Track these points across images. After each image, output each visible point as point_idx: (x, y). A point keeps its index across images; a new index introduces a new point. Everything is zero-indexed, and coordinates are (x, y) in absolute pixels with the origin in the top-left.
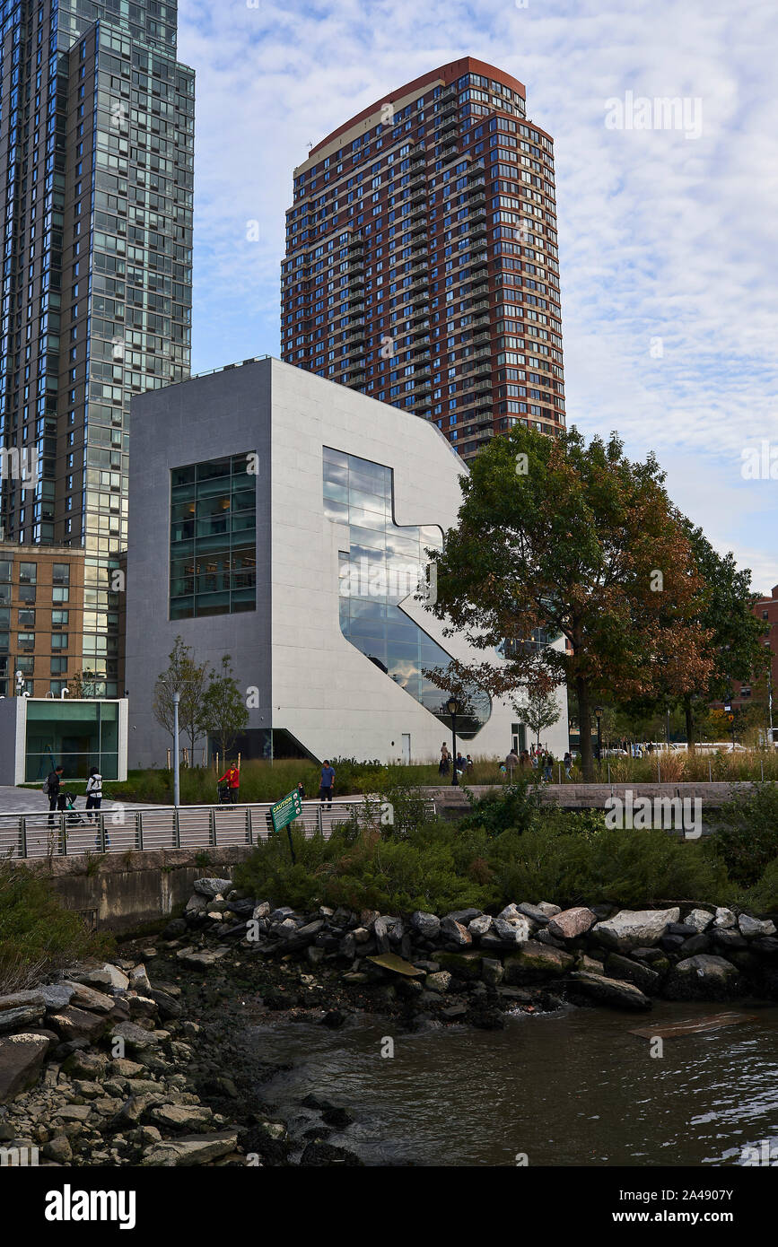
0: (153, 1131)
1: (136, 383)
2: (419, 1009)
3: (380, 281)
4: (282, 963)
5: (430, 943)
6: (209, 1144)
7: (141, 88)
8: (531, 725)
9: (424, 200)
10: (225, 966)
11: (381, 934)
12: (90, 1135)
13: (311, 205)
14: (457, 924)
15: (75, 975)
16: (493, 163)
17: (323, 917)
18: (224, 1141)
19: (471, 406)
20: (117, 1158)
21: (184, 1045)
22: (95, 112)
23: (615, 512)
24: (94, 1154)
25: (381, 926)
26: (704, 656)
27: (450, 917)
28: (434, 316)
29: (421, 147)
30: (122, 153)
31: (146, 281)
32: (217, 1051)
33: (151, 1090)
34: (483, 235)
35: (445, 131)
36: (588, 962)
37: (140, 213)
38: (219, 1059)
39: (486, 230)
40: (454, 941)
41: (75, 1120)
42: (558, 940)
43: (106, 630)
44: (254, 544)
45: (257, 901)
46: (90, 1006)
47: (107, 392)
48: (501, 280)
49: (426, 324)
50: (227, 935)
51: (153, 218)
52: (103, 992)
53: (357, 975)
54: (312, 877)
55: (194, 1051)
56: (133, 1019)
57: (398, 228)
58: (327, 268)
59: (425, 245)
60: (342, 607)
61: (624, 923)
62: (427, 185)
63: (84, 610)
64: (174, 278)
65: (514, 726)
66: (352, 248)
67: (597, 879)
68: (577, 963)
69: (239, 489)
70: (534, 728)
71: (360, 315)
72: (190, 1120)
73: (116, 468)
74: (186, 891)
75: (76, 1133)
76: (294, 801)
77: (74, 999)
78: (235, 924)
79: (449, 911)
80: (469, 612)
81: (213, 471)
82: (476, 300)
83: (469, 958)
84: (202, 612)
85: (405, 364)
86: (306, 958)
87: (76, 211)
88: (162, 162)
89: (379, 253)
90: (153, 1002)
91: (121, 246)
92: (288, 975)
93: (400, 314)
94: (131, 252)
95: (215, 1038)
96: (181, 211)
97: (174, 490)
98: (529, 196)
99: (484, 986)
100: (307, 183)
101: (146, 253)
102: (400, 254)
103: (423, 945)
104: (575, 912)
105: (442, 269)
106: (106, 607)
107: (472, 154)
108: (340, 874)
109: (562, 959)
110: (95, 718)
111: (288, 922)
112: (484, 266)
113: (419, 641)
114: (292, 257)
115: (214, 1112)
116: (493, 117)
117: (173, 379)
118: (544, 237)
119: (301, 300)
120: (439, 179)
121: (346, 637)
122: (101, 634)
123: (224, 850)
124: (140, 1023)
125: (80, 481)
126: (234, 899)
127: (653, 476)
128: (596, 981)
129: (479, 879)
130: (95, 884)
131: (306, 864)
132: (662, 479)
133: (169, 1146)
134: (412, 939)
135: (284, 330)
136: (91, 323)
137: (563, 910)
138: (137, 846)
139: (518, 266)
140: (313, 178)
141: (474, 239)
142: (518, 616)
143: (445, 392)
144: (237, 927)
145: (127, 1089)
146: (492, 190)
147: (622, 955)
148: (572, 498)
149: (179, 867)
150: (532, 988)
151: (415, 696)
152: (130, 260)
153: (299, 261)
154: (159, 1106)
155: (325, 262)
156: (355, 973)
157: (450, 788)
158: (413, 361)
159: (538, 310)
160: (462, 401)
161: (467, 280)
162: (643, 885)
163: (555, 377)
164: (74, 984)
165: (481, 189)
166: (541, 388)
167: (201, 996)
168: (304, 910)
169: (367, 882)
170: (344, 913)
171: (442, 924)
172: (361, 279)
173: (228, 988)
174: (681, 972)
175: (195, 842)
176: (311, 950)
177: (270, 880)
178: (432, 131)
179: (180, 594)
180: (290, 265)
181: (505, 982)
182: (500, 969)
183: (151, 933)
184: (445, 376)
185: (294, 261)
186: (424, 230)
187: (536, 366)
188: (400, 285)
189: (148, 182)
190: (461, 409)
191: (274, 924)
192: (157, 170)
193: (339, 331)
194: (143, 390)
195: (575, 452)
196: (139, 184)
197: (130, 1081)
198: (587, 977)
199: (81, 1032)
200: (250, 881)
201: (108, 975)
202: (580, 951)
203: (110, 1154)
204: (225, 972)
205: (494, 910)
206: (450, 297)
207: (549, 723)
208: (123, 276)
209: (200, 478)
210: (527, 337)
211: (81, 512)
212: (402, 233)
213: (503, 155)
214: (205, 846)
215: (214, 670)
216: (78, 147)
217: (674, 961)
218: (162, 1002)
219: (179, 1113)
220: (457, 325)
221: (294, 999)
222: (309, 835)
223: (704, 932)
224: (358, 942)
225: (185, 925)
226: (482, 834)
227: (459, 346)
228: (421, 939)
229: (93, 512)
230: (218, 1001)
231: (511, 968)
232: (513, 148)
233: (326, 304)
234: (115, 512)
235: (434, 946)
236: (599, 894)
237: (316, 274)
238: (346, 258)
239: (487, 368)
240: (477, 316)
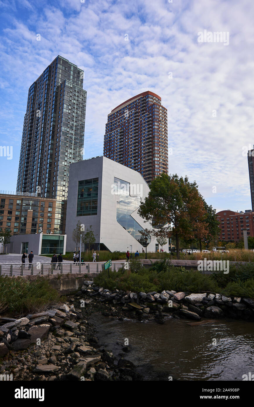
0: (78, 354)
1: (70, 161)
2: (142, 318)
3: (127, 140)
4: (106, 304)
5: (144, 300)
6: (94, 359)
7: (74, 95)
8: (160, 244)
9: (137, 122)
10: (92, 304)
11: (132, 297)
12: (61, 355)
13: (112, 123)
14: (151, 295)
15: (56, 307)
16: (153, 115)
17: (116, 292)
18: (97, 358)
19: (147, 169)
20: (69, 362)
21: (84, 327)
22: (64, 100)
23: (186, 194)
24: (63, 361)
25: (131, 296)
26: (206, 229)
27: (149, 293)
28: (139, 149)
29: (137, 111)
30: (69, 109)
31: (73, 138)
32: (92, 328)
33: (76, 341)
34: (151, 131)
35: (143, 107)
36: (184, 307)
37: (73, 123)
38: (92, 331)
39: (151, 130)
40: (150, 300)
41: (57, 350)
42: (175, 300)
43: (60, 218)
44: (97, 199)
45: (100, 287)
46: (60, 316)
47: (63, 163)
48: (155, 141)
49: (137, 150)
50: (92, 296)
51: (76, 124)
52: (63, 312)
53: (126, 308)
54: (114, 282)
55: (86, 329)
56: (71, 320)
57: (131, 128)
58: (115, 137)
59: (137, 132)
60: (117, 214)
61: (193, 297)
62: (138, 119)
63: (55, 213)
64: (80, 138)
65: (156, 244)
66: (120, 133)
67: (185, 285)
68: (181, 307)
69: (94, 186)
70: (161, 245)
71: (122, 148)
72: (88, 351)
73: (65, 180)
74: (82, 283)
75: (57, 354)
76: (110, 262)
77: (56, 314)
78: (94, 293)
79: (149, 292)
80: (150, 217)
81: (88, 182)
82: (148, 145)
83: (154, 304)
84: (84, 215)
85: (132, 159)
86: (112, 303)
87: (58, 122)
88: (78, 111)
89: (127, 134)
90: (76, 315)
91: (68, 130)
92: (108, 307)
93: (131, 148)
94: (70, 132)
95: (91, 325)
96: (82, 123)
97: (79, 186)
98: (161, 122)
99: (158, 312)
100: (111, 118)
101: (74, 132)
102: (131, 135)
103: (142, 301)
104: (180, 293)
105: (141, 138)
106: (61, 213)
107: (149, 113)
108: (121, 281)
109: (177, 306)
110: (58, 239)
111: (108, 293)
112: (151, 138)
113: (135, 223)
114: (106, 134)
115: (94, 348)
116: (154, 104)
117: (79, 161)
118: (165, 132)
119: (108, 144)
120: (141, 118)
121: (118, 222)
122: (59, 219)
123: (91, 273)
124: (73, 321)
125: (56, 183)
126: (94, 286)
127: (195, 186)
128: (187, 312)
129: (155, 284)
130: (60, 281)
131: (112, 278)
132: (197, 187)
133: (83, 359)
134: (139, 299)
135: (104, 151)
136: (60, 147)
137: (177, 293)
138: (70, 272)
139: (158, 138)
140: (112, 117)
141: (148, 132)
142: (163, 218)
143: (141, 166)
144: (95, 294)
145: (70, 340)
146: (153, 121)
147: (193, 305)
148: (176, 190)
149: (80, 278)
150: (170, 313)
151: (133, 236)
152: (70, 133)
153: (108, 135)
154: (79, 346)
155: (114, 135)
156: (125, 307)
157: (145, 260)
158: (134, 159)
159: (163, 148)
160: (144, 168)
161: (147, 141)
162: (197, 287)
163: (166, 163)
164: (56, 310)
165: (150, 120)
166: (163, 166)
167: (86, 312)
168: (112, 290)
169: (128, 284)
170: (122, 291)
171: (147, 295)
172: (122, 140)
173: (93, 310)
174: (208, 310)
175: (84, 271)
176: (114, 301)
177: (103, 282)
178: (140, 107)
179: (79, 210)
180: (106, 136)
181: (163, 311)
182: (162, 308)
183: (73, 294)
184: (141, 162)
185: (107, 135)
186: (137, 129)
187: (162, 161)
188: (131, 141)
189: (75, 116)
190: (144, 170)
191: (104, 293)
192: (77, 113)
193: (117, 151)
194: (72, 163)
195: (176, 180)
196: (73, 116)
197: (71, 338)
198: (184, 311)
199: (58, 323)
200: (98, 282)
201: (65, 307)
202: (182, 304)
203: (66, 361)
204: (92, 306)
205: (160, 292)
206: (143, 144)
207: (165, 244)
208: (68, 137)
209: (93, 182)
210: (160, 154)
211: (56, 190)
212: (132, 130)
213: (156, 113)
214: (87, 273)
215: (88, 229)
216: (59, 107)
217: (206, 308)
218: (78, 314)
219: (85, 348)
220: (144, 151)
221: (110, 314)
222: (113, 271)
223: (213, 300)
224: (126, 299)
225: (81, 293)
226: (156, 272)
227: (144, 156)
228: (142, 299)
229: (59, 191)
230: (91, 314)
231: (165, 307)
232: (158, 111)
233: (114, 145)
234: (64, 191)
235: (145, 301)
236: (186, 289)
237: (112, 138)
238: (119, 135)
239: (151, 161)
240: (149, 149)
